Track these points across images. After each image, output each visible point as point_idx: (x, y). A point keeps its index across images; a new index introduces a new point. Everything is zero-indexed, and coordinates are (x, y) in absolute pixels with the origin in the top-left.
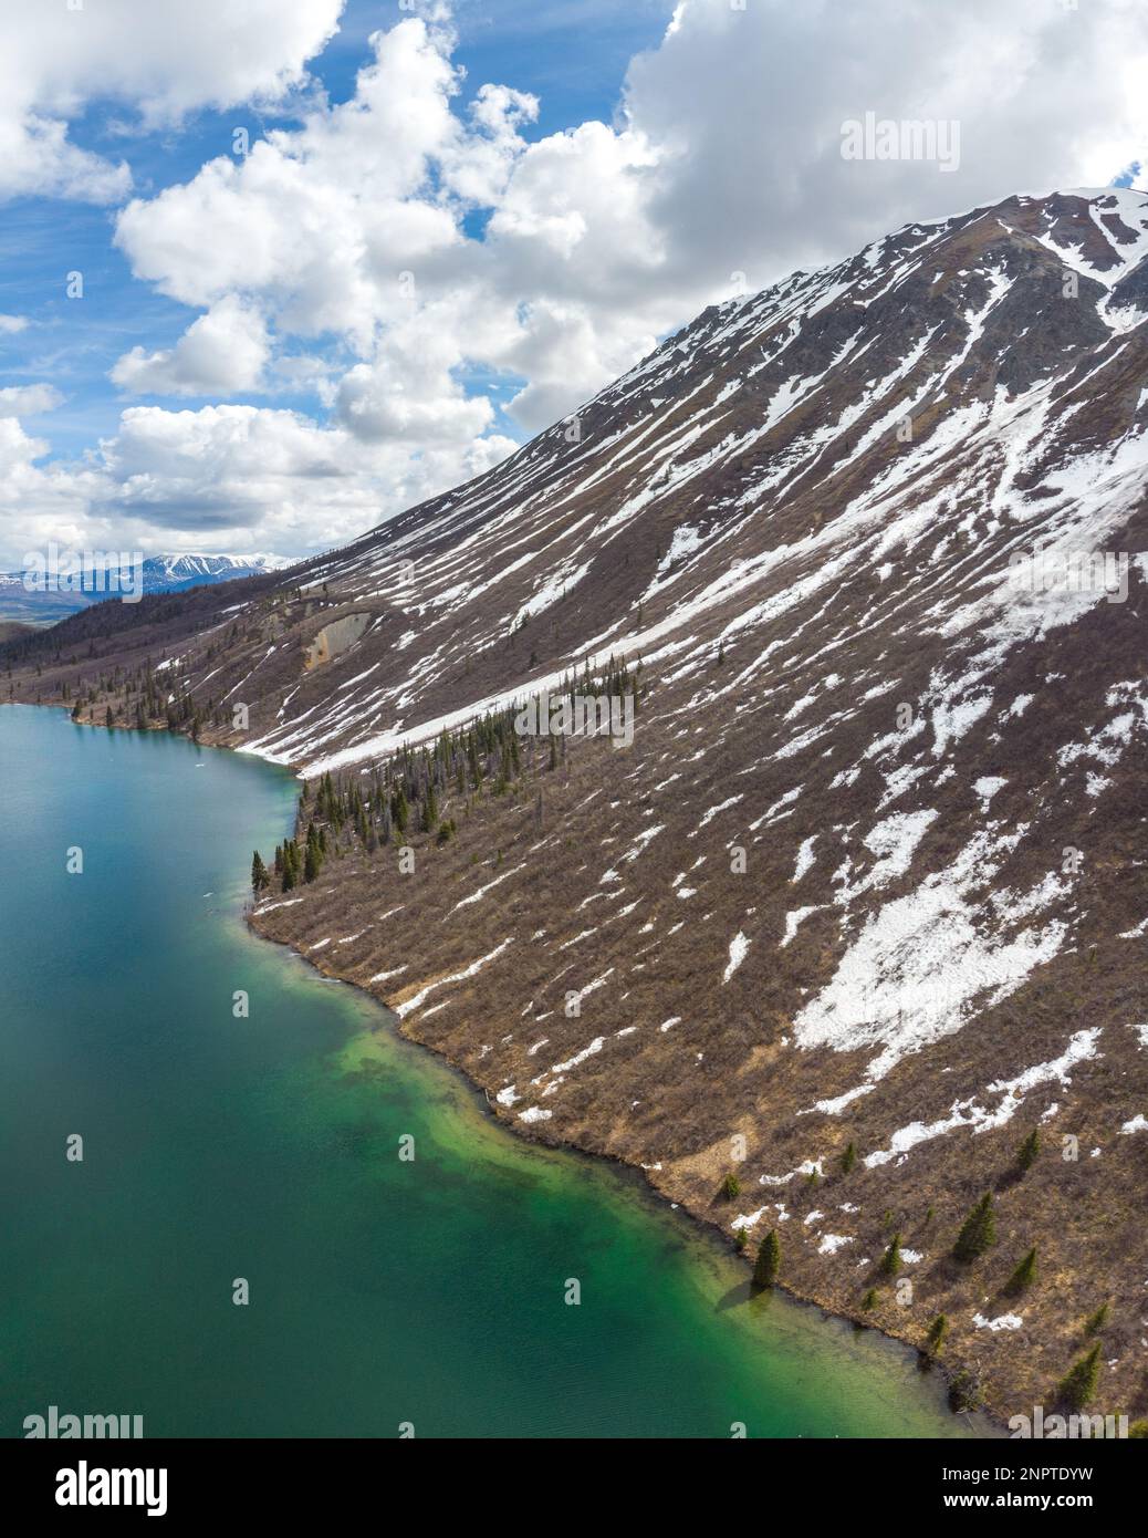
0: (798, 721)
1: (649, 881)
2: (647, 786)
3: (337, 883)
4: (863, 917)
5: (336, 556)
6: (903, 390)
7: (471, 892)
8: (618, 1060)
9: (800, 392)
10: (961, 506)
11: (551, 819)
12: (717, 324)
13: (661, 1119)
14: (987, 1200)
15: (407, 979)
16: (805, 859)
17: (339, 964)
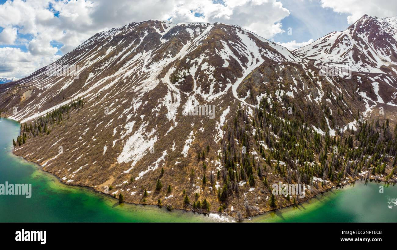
0: (112, 107)
1: (88, 138)
2: (86, 121)
3: (29, 144)
4: (126, 140)
5: (27, 78)
6: (129, 50)
7: (54, 143)
8: (86, 170)
9: (112, 49)
10: (137, 70)
11: (68, 128)
12: (99, 36)
13: (95, 179)
14: (159, 180)
15: (43, 160)
16: (115, 132)
17: (30, 159)
